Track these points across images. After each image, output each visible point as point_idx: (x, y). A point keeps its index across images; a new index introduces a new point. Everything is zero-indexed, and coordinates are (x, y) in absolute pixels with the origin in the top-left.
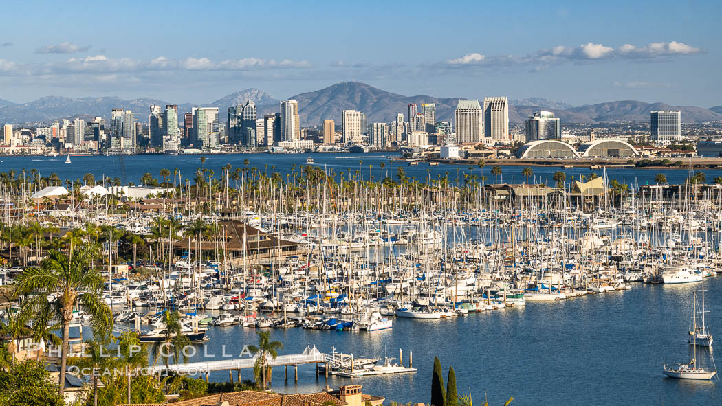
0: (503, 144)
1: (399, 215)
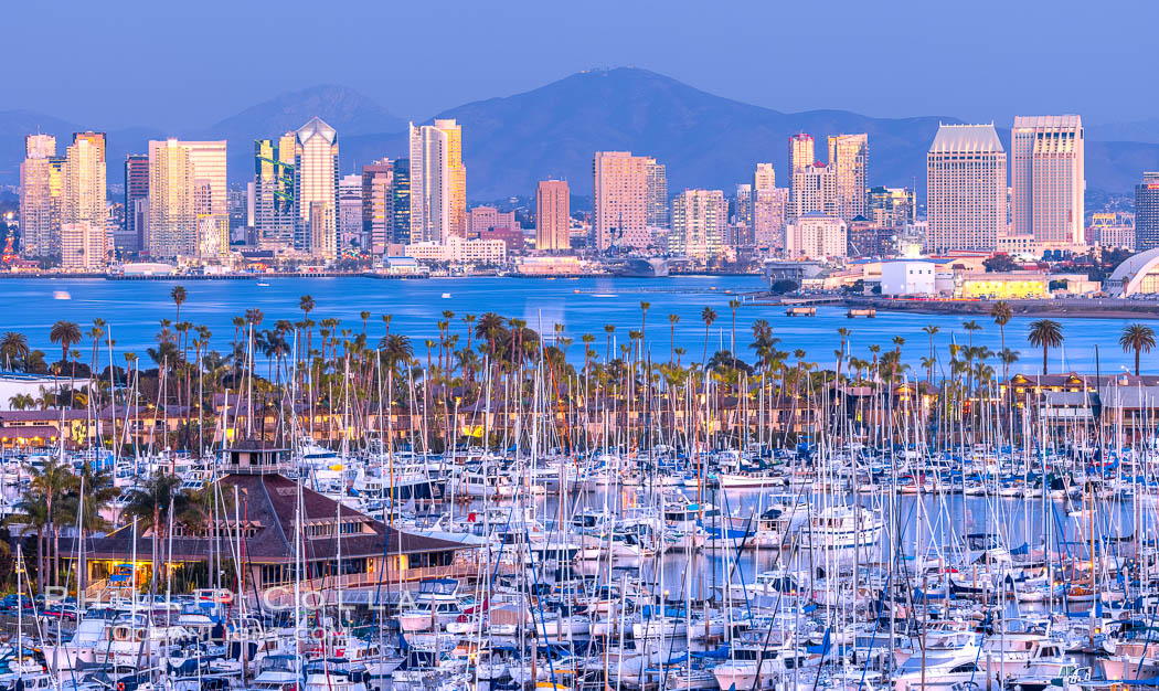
0: (1068, 256)
1: (755, 461)
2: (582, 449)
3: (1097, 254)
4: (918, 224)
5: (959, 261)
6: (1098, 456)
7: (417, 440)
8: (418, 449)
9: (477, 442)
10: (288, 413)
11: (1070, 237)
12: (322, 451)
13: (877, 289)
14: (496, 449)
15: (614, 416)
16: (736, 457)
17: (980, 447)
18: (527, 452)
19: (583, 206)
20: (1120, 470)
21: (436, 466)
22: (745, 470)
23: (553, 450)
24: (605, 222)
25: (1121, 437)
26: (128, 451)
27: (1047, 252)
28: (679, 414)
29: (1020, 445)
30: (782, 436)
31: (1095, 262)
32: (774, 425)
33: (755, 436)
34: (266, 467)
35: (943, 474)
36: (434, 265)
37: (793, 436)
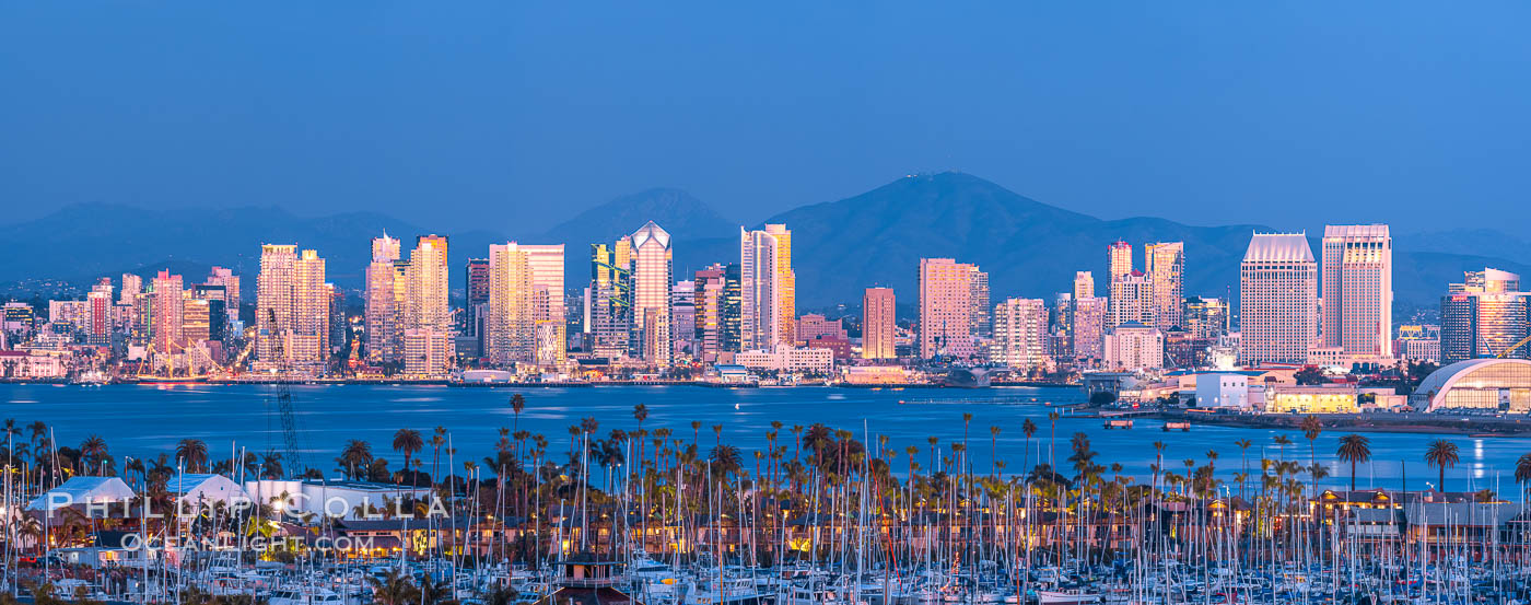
0: (1376, 369)
1: (1073, 578)
2: (905, 565)
3: (1404, 366)
4: (1231, 335)
5: (1271, 374)
6: (1403, 574)
7: (746, 554)
8: (747, 563)
9: (805, 556)
10: (621, 525)
11: (1378, 349)
12: (654, 564)
13: (1192, 402)
14: (823, 565)
15: (938, 529)
16: (1054, 573)
17: (1291, 564)
18: (853, 566)
19: (908, 314)
20: (1424, 588)
21: (764, 580)
22: (1064, 586)
23: (877, 565)
24: (928, 334)
25: (1425, 554)
26: (469, 563)
27: (1356, 365)
28: (1000, 529)
29: (1328, 563)
30: (1099, 552)
31: (1402, 375)
32: (1091, 541)
33: (1074, 552)
34: (600, 581)
35: (1255, 591)
36: (763, 373)
37: (1110, 552)
